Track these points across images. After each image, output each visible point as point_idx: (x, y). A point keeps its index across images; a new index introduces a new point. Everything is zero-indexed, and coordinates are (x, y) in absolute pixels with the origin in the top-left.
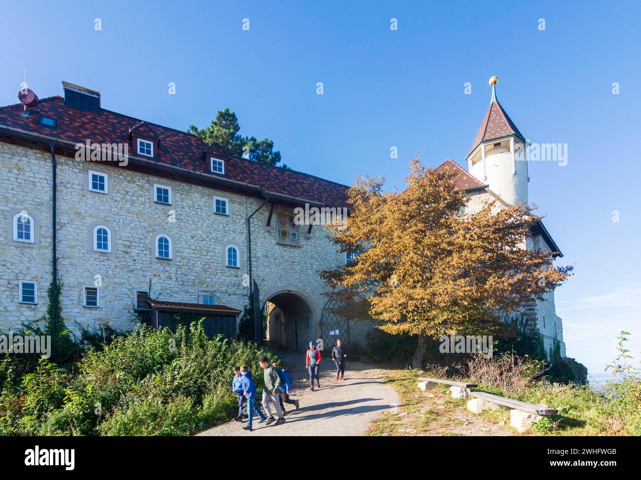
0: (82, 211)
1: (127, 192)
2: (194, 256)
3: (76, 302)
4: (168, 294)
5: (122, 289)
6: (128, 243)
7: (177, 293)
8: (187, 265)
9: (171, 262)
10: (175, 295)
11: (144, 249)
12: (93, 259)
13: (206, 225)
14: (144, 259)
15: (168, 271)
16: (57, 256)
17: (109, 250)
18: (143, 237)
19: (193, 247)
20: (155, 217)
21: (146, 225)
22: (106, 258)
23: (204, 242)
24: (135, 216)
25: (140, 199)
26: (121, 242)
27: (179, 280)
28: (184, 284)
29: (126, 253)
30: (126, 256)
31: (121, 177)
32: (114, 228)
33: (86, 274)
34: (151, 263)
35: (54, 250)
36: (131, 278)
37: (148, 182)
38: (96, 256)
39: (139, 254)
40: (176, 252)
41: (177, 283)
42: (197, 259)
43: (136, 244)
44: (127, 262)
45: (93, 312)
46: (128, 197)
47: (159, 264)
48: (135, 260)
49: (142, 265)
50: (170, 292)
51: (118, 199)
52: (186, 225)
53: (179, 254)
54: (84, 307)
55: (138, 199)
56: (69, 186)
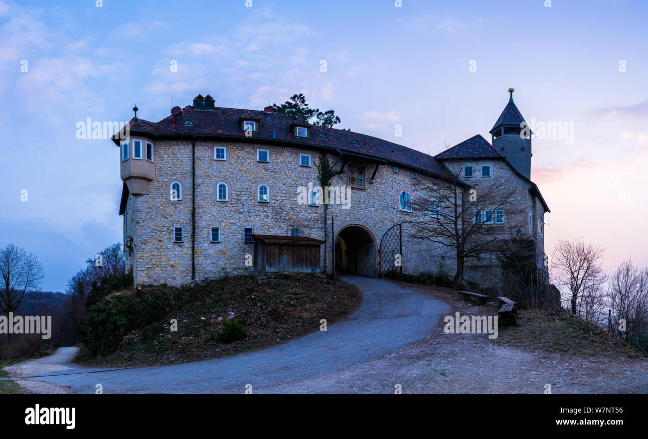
0: (210, 174)
1: (239, 157)
2: (285, 198)
3: (206, 239)
4: (266, 229)
5: (235, 227)
6: (238, 193)
7: (272, 228)
8: (280, 206)
9: (268, 204)
10: (271, 230)
11: (250, 196)
12: (217, 207)
13: (294, 175)
14: (250, 203)
15: (266, 211)
16: (195, 207)
17: (227, 199)
18: (249, 187)
19: (284, 192)
20: (258, 172)
21: (251, 178)
22: (225, 205)
23: (293, 188)
24: (244, 173)
25: (248, 161)
26: (234, 192)
27: (274, 217)
28: (277, 221)
29: (238, 200)
30: (238, 202)
31: (234, 148)
32: (230, 183)
33: (213, 217)
34: (254, 206)
35: (194, 203)
36: (242, 219)
37: (253, 148)
38: (218, 204)
39: (246, 200)
40: (272, 196)
41: (273, 220)
42: (287, 201)
43: (244, 193)
44: (239, 207)
45: (217, 245)
46: (239, 161)
47: (260, 207)
48: (243, 205)
49: (248, 208)
50: (267, 227)
51: (233, 162)
52: (280, 176)
53: (274, 198)
54: (211, 242)
55: (246, 161)
56: (202, 158)
